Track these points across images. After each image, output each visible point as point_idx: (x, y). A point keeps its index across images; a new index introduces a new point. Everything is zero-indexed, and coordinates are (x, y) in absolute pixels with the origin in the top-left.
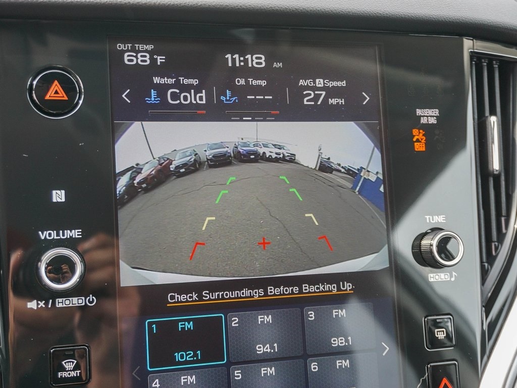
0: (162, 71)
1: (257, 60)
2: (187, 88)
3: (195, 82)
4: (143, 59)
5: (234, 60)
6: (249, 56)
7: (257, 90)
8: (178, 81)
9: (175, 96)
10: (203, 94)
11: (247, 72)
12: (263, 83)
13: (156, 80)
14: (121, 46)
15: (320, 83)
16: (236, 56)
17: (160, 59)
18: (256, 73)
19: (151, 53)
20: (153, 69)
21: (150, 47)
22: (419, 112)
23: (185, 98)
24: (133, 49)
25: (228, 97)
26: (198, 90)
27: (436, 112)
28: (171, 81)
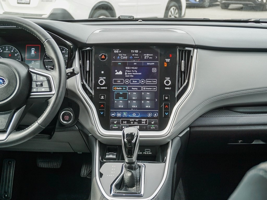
0: (120, 53)
1: (137, 51)
2: (124, 56)
3: (126, 55)
4: (117, 52)
5: (132, 51)
6: (135, 51)
7: (137, 56)
8: (123, 55)
9: (122, 57)
10: (127, 57)
11: (135, 53)
12: (137, 55)
13: (119, 55)
14: (114, 50)
15: (148, 55)
16: (133, 51)
17: (120, 51)
18: (136, 53)
19: (119, 51)
20: (119, 53)
21: (118, 50)
22: (166, 59)
23: (124, 58)
24: (116, 50)
25: (131, 57)
26: (126, 56)
27: (169, 60)
28: (122, 55)
